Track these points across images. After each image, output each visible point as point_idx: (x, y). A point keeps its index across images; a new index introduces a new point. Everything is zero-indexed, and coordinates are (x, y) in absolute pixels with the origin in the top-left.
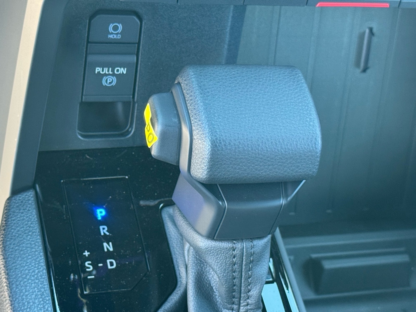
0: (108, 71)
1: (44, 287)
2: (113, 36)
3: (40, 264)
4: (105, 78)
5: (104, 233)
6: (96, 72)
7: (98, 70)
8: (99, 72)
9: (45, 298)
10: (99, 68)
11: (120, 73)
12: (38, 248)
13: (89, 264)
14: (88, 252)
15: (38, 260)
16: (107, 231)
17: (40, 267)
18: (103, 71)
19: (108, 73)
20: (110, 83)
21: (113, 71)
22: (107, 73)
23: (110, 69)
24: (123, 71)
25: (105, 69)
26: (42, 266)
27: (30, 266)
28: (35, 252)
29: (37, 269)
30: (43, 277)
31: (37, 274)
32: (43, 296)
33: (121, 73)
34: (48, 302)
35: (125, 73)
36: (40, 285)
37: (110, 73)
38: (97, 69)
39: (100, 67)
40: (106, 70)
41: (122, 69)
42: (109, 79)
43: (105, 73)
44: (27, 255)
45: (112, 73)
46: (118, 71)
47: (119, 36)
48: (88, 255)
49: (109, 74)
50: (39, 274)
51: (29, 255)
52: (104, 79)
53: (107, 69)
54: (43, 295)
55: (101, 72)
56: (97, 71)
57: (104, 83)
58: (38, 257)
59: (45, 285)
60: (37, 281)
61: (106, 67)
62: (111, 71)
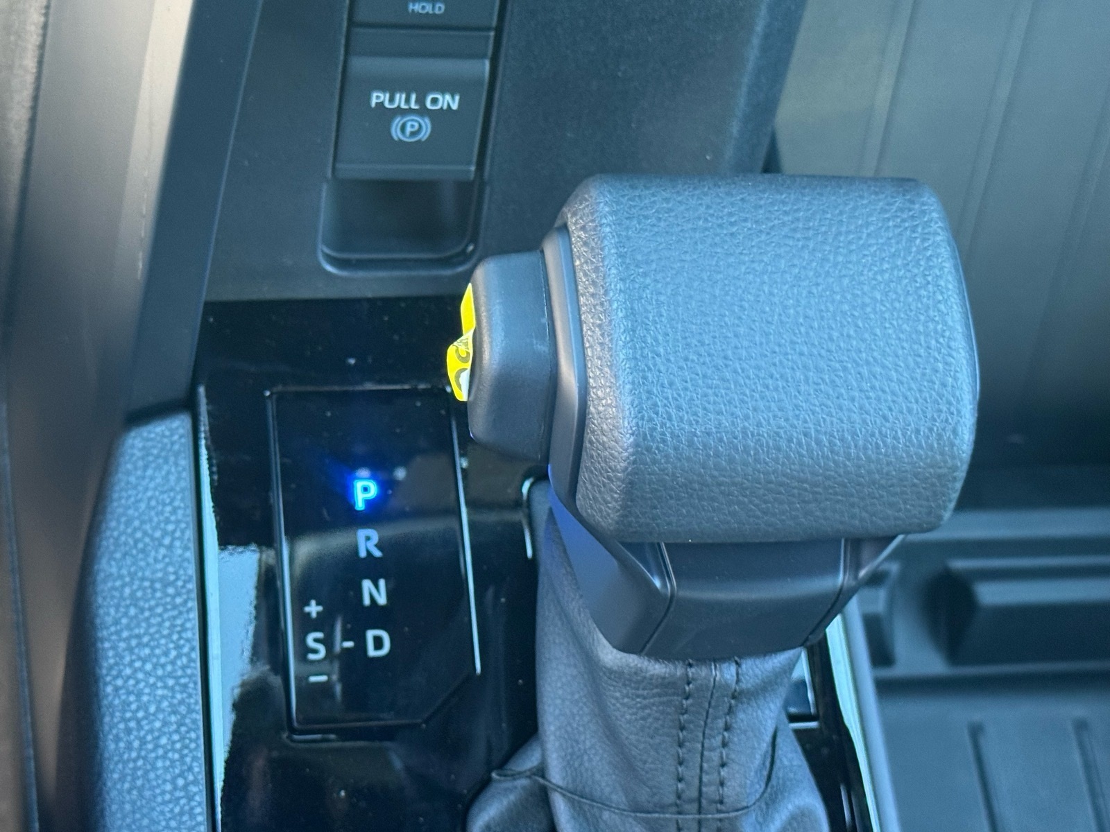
0: (408, 101)
1: (187, 700)
2: (423, 8)
3: (184, 635)
4: (400, 121)
5: (368, 552)
6: (373, 105)
7: (377, 97)
8: (380, 105)
9: (188, 736)
10: (381, 95)
11: (442, 108)
12: (183, 587)
13: (316, 640)
14: (318, 604)
15: (179, 622)
16: (377, 546)
17: (182, 642)
18: (392, 100)
19: (406, 107)
20: (413, 134)
21: (420, 101)
22: (403, 106)
23: (413, 97)
24: (449, 101)
25: (398, 96)
26: (188, 640)
27: (157, 636)
28: (174, 597)
29: (175, 648)
30: (189, 671)
31: (173, 663)
32: (183, 729)
33: (445, 107)
34: (193, 745)
35: (455, 106)
36: (179, 696)
37: (413, 106)
38: (375, 95)
39: (383, 90)
40: (400, 100)
41: (448, 97)
42: (409, 124)
43: (399, 107)
44: (153, 603)
45: (417, 107)
46: (435, 101)
47: (440, 8)
48: (318, 613)
49: (411, 111)
50: (179, 663)
51: (157, 605)
52: (397, 122)
53: (404, 96)
54: (182, 725)
55: (387, 105)
56: (374, 102)
57: (396, 133)
58: (181, 613)
59: (190, 696)
60: (171, 682)
61: (401, 91)
62: (417, 102)
